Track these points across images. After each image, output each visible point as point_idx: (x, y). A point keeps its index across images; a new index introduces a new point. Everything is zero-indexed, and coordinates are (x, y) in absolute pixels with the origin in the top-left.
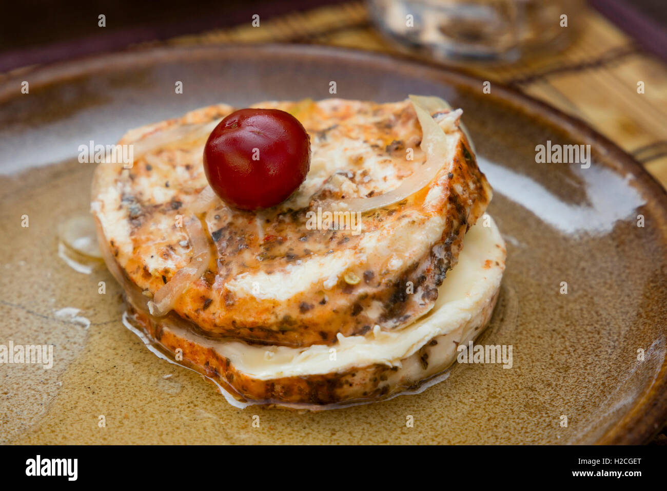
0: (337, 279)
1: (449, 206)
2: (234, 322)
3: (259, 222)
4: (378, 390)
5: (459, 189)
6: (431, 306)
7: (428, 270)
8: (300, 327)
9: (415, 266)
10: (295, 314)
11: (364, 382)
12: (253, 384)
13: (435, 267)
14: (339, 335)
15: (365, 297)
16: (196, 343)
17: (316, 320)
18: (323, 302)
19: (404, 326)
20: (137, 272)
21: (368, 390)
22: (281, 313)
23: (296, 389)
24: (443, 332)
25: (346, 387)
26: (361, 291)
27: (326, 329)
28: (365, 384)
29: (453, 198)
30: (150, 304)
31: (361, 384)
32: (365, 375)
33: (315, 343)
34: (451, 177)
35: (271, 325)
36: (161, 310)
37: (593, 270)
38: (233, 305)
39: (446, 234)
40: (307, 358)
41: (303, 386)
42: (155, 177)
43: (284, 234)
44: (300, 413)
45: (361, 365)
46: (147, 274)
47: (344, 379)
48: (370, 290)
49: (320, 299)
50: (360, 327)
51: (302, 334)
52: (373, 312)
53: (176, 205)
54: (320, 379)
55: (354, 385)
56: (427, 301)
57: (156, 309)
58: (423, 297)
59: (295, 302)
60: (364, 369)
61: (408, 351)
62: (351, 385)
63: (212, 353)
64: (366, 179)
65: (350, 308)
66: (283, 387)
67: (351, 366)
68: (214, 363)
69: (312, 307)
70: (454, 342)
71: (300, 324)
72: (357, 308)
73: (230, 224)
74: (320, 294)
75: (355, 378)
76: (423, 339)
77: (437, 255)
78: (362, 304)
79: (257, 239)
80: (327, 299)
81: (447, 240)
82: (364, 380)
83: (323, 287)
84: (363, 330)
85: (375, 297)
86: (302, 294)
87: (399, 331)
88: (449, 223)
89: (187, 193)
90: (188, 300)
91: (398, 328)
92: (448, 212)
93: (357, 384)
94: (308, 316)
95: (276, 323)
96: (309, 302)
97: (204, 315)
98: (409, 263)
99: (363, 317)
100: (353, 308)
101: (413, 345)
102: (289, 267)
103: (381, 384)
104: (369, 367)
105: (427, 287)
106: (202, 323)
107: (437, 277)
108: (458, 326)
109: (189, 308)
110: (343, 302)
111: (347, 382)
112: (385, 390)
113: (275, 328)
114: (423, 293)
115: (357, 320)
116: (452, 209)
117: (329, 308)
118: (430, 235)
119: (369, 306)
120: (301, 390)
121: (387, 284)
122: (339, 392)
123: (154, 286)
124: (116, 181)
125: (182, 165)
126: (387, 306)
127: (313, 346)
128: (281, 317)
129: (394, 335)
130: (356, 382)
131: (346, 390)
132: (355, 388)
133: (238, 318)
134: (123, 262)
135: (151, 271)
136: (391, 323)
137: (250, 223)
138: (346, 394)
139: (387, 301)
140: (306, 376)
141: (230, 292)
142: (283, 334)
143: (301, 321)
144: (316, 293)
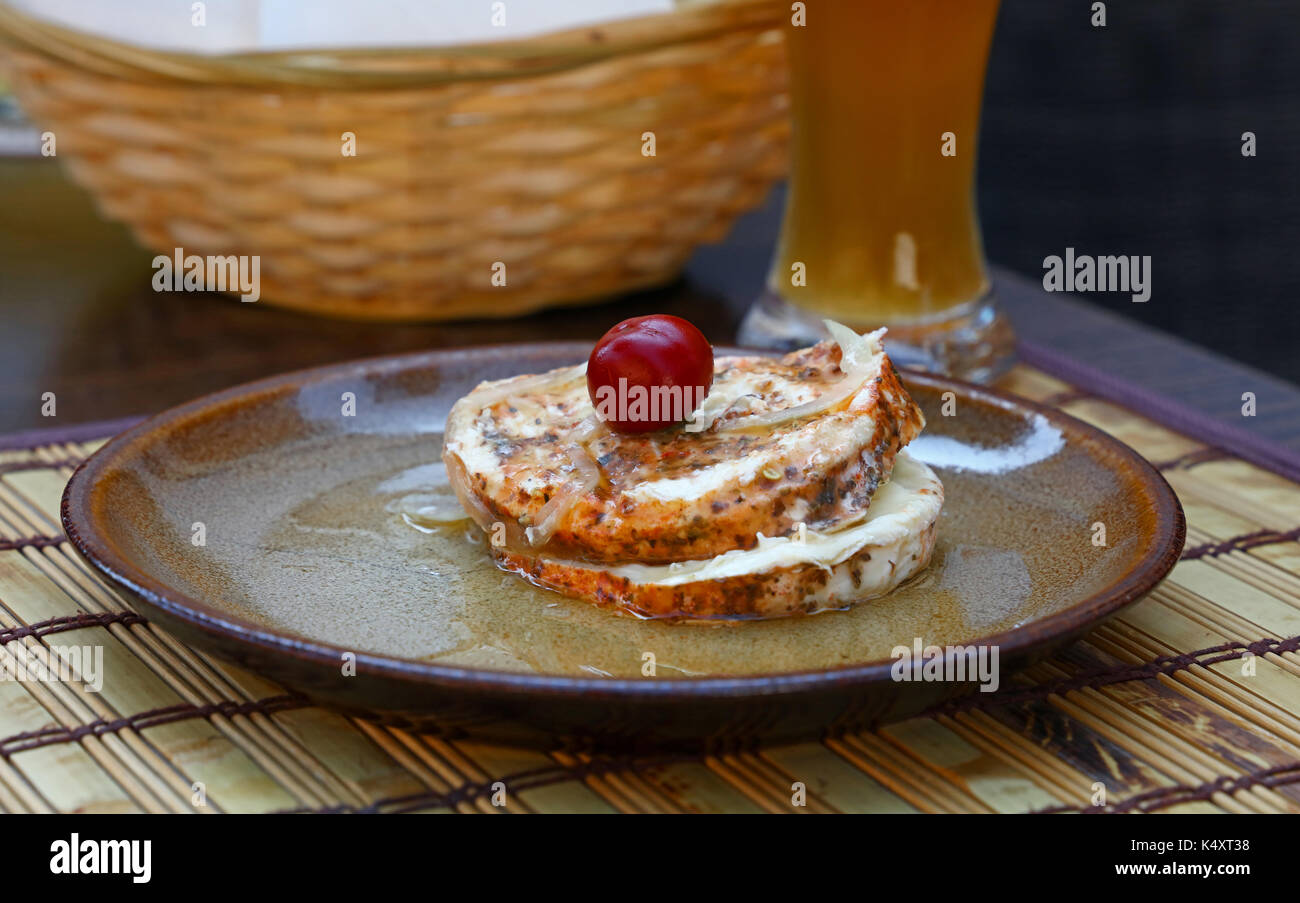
0: (754, 474)
1: (878, 410)
2: (634, 531)
3: (653, 444)
4: (804, 605)
5: (889, 396)
6: (862, 514)
7: (858, 477)
8: (712, 529)
9: (842, 466)
10: (706, 514)
11: (787, 591)
12: (659, 594)
13: (866, 475)
14: (759, 535)
15: (787, 493)
16: (585, 569)
17: (732, 519)
18: (740, 500)
19: (832, 529)
20: (511, 500)
21: (792, 603)
22: (691, 514)
23: (709, 602)
24: (878, 542)
25: (767, 596)
26: (783, 486)
27: (743, 531)
28: (790, 593)
29: (881, 403)
30: (529, 532)
31: (785, 593)
32: (789, 581)
33: (730, 549)
34: (879, 381)
35: (679, 530)
36: (543, 533)
37: (1046, 529)
38: (632, 511)
39: (877, 439)
40: (721, 563)
41: (717, 596)
42: (520, 417)
43: (686, 449)
44: (715, 627)
45: (787, 564)
46: (524, 497)
47: (765, 585)
48: (794, 485)
49: (736, 498)
50: (782, 530)
51: (713, 543)
52: (797, 512)
53: (552, 438)
54: (738, 585)
55: (777, 594)
56: (858, 508)
57: (536, 534)
58: (853, 504)
59: (707, 501)
60: (789, 570)
61: (839, 556)
62: (773, 594)
63: (606, 577)
64: (778, 399)
65: (770, 504)
66: (694, 599)
67: (773, 566)
68: (608, 588)
69: (727, 506)
70: (890, 562)
71: (712, 525)
72: (779, 506)
73: (619, 449)
74: (736, 491)
75: (779, 584)
76: (855, 545)
77: (867, 462)
78: (785, 501)
79: (654, 456)
80: (743, 496)
81: (878, 448)
82: (788, 588)
83: (739, 483)
84: (786, 532)
85: (799, 494)
86: (714, 492)
87: (827, 534)
88: (880, 427)
89: (562, 427)
90: (576, 515)
91: (827, 530)
92: (878, 416)
93: (780, 594)
94: (722, 515)
95: (684, 527)
96: (723, 502)
97: (595, 530)
98: (838, 459)
99: (786, 518)
100: (774, 506)
101: (844, 550)
102: (697, 472)
103: (808, 599)
104: (795, 567)
105: (857, 495)
106: (595, 539)
107: (867, 485)
108: (894, 540)
109: (578, 524)
110: (762, 498)
111: (769, 590)
112: (813, 606)
113: (682, 535)
114: (852, 499)
115: (779, 522)
116: (883, 414)
117: (745, 505)
118: (860, 435)
119: (792, 505)
120: (715, 601)
121: (812, 480)
122: (759, 602)
123: (534, 509)
124: (475, 422)
125: (553, 405)
126: (813, 506)
127: (729, 552)
128: (690, 519)
129: (822, 537)
130: (780, 591)
131: (767, 602)
132: (778, 599)
133: (639, 526)
134: (492, 494)
135: (529, 492)
136: (818, 525)
137: (643, 445)
138: (768, 606)
139: (812, 500)
140: (722, 579)
141: (628, 498)
142: (691, 544)
143: (714, 522)
144: (730, 492)
